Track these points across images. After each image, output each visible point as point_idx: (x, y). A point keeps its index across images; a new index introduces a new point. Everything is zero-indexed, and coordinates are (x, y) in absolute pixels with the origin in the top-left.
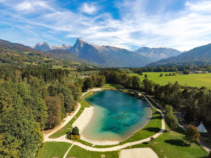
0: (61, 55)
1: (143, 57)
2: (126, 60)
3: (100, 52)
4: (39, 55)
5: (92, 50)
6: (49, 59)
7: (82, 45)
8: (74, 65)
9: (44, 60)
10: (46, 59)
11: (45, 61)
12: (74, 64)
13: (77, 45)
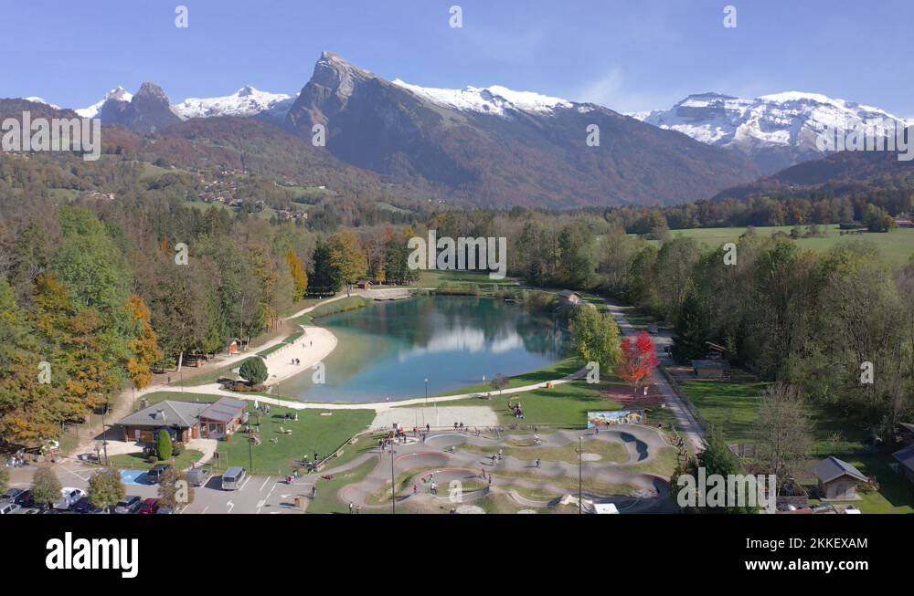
0: (231, 147)
1: (703, 148)
2: (601, 168)
3: (447, 124)
4: (118, 152)
5: (402, 113)
6: (167, 171)
7: (346, 90)
8: (298, 201)
9: (143, 176)
10: (151, 171)
11: (147, 180)
12: (297, 196)
13: (316, 89)
